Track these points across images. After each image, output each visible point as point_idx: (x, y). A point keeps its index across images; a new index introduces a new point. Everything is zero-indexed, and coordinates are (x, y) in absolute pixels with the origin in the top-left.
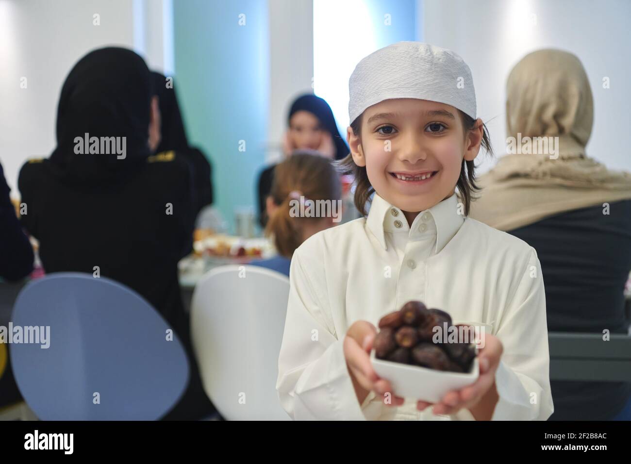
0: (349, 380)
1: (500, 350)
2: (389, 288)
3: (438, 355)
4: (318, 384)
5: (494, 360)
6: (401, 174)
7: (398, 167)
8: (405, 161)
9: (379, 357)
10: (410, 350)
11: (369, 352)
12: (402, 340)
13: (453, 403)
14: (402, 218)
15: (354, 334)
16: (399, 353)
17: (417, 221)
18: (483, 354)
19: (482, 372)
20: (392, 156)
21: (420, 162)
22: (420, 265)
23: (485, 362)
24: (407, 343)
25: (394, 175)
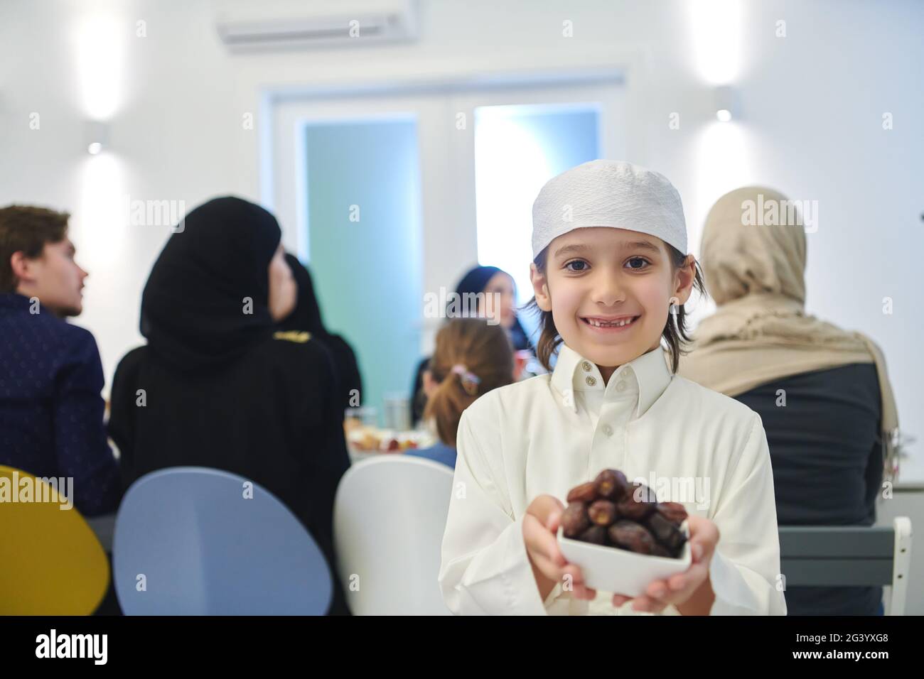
0: (529, 568)
1: (717, 536)
2: (580, 457)
3: (642, 535)
4: (491, 574)
5: (709, 548)
6: (594, 319)
7: (591, 311)
8: (600, 303)
9: (566, 535)
10: (606, 528)
11: (555, 532)
12: (597, 516)
13: (658, 595)
14: (596, 373)
15: (537, 512)
16: (593, 531)
17: (614, 377)
18: (696, 539)
19: (694, 561)
20: (583, 297)
21: (619, 304)
22: (618, 432)
23: (699, 549)
24: (603, 520)
25: (586, 320)
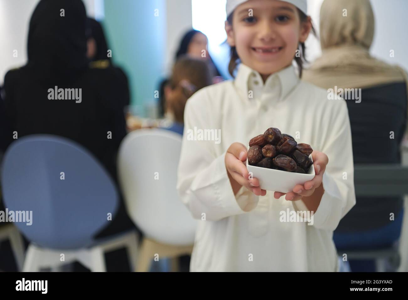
0: (228, 181)
1: (327, 160)
2: (251, 124)
3: (291, 162)
4: (207, 184)
5: (323, 166)
6: (259, 48)
7: (258, 44)
8: (262, 40)
9: (250, 164)
10: (271, 158)
11: (244, 161)
12: (266, 153)
13: (299, 192)
14: (259, 79)
15: (234, 151)
16: (264, 160)
17: (269, 80)
18: (316, 162)
19: (316, 174)
20: (253, 37)
21: (272, 40)
22: (271, 110)
23: (318, 167)
24: (269, 155)
25: (254, 49)
